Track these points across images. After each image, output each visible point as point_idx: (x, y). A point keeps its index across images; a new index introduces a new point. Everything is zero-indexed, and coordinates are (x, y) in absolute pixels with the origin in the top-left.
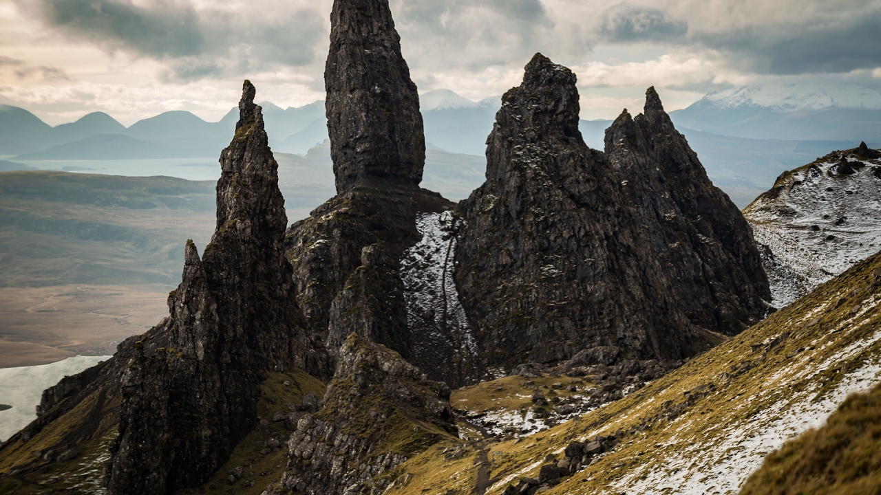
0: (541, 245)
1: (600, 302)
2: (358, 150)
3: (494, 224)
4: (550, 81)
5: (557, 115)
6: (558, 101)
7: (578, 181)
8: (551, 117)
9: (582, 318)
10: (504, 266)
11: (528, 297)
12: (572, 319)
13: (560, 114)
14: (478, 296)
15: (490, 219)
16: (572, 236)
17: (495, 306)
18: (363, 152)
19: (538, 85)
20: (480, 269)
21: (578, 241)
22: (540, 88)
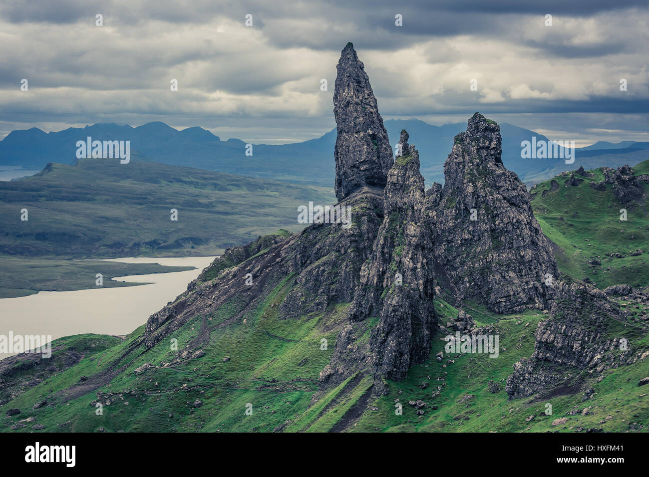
0: (491, 227)
1: (530, 261)
2: (362, 169)
3: (457, 214)
4: (486, 129)
5: (490, 150)
6: (491, 141)
7: (508, 189)
8: (487, 151)
9: (521, 270)
10: (466, 240)
11: (486, 259)
12: (515, 271)
13: (492, 149)
14: (450, 258)
15: (454, 212)
16: (509, 223)
17: (463, 264)
18: (365, 170)
19: (478, 132)
20: (449, 242)
21: (513, 225)
22: (479, 134)
